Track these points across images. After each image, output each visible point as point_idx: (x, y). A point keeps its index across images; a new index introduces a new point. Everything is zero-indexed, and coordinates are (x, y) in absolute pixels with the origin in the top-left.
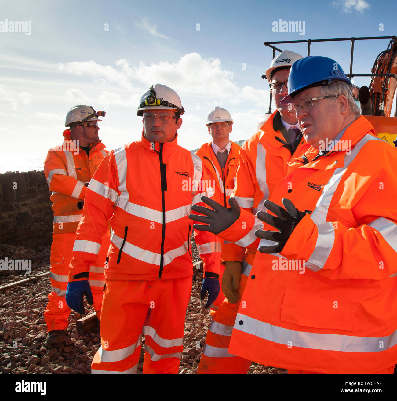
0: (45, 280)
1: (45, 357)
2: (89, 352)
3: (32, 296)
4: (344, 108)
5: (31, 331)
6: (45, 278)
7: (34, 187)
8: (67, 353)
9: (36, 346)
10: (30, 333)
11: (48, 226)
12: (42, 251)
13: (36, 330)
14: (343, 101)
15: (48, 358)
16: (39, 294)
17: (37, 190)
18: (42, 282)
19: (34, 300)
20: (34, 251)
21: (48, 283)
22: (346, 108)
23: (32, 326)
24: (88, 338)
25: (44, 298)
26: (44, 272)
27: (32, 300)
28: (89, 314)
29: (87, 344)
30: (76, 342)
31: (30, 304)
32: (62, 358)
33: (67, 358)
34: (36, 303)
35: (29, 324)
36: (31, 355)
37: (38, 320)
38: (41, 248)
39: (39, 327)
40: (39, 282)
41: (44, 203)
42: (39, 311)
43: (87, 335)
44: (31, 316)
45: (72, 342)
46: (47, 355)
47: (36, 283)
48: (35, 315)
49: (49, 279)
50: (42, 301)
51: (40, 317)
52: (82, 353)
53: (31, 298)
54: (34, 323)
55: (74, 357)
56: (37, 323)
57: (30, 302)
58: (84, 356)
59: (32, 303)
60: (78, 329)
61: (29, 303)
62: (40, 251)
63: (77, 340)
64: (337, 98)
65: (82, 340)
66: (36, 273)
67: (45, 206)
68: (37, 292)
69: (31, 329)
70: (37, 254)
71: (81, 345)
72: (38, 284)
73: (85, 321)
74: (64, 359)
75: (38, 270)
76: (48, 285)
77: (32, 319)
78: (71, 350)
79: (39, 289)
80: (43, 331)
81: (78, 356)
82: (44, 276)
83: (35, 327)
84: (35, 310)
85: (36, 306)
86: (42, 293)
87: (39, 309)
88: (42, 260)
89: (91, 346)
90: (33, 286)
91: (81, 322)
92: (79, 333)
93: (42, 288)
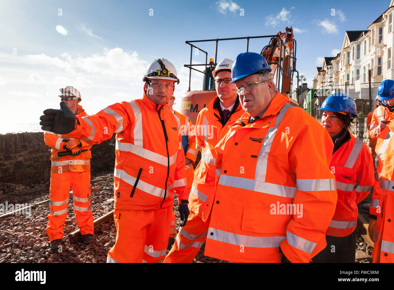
0: (41, 207)
1: (50, 259)
2: (79, 255)
3: (34, 218)
4: (271, 89)
5: (37, 242)
6: (40, 206)
7: (26, 143)
8: (64, 256)
9: (43, 252)
10: (36, 243)
11: (36, 170)
12: (34, 187)
13: (41, 241)
14: (270, 84)
15: (51, 260)
16: (39, 217)
17: (28, 146)
18: (39, 208)
19: (35, 221)
20: (28, 188)
21: (43, 209)
22: (272, 89)
23: (37, 238)
24: (77, 246)
25: (42, 219)
26: (39, 201)
27: (34, 221)
28: (75, 229)
29: (77, 250)
30: (69, 249)
31: (34, 224)
32: (61, 260)
33: (65, 259)
34: (38, 223)
35: (35, 237)
36: (40, 258)
37: (41, 234)
38: (33, 185)
39: (42, 239)
40: (36, 209)
41: (33, 154)
42: (40, 228)
43: (76, 244)
44: (36, 232)
45: (66, 249)
46: (51, 258)
47: (35, 209)
48: (38, 231)
49: (43, 207)
50: (41, 221)
51: (41, 232)
52: (75, 256)
53: (34, 220)
54: (38, 236)
55: (70, 259)
56: (40, 236)
57: (34, 222)
58: (77, 258)
59: (35, 223)
60: (70, 240)
61: (32, 223)
62: (33, 187)
63: (70, 247)
64: (267, 82)
65: (73, 247)
66: (33, 203)
67: (34, 156)
68: (36, 216)
69: (37, 240)
70: (31, 189)
71: (73, 251)
72: (36, 210)
73: (75, 234)
74: (62, 260)
75: (34, 200)
76: (43, 210)
77: (36, 234)
78: (67, 254)
79: (38, 213)
80: (45, 242)
81: (72, 258)
82: (39, 204)
83: (39, 239)
84: (38, 227)
85: (38, 225)
86: (40, 216)
87: (40, 227)
88: (35, 193)
89: (80, 251)
90: (33, 211)
91: (72, 235)
92: (70, 243)
93: (39, 213)
